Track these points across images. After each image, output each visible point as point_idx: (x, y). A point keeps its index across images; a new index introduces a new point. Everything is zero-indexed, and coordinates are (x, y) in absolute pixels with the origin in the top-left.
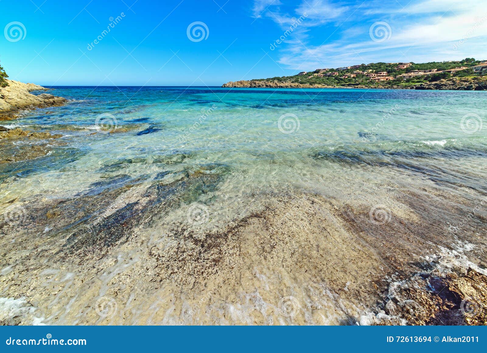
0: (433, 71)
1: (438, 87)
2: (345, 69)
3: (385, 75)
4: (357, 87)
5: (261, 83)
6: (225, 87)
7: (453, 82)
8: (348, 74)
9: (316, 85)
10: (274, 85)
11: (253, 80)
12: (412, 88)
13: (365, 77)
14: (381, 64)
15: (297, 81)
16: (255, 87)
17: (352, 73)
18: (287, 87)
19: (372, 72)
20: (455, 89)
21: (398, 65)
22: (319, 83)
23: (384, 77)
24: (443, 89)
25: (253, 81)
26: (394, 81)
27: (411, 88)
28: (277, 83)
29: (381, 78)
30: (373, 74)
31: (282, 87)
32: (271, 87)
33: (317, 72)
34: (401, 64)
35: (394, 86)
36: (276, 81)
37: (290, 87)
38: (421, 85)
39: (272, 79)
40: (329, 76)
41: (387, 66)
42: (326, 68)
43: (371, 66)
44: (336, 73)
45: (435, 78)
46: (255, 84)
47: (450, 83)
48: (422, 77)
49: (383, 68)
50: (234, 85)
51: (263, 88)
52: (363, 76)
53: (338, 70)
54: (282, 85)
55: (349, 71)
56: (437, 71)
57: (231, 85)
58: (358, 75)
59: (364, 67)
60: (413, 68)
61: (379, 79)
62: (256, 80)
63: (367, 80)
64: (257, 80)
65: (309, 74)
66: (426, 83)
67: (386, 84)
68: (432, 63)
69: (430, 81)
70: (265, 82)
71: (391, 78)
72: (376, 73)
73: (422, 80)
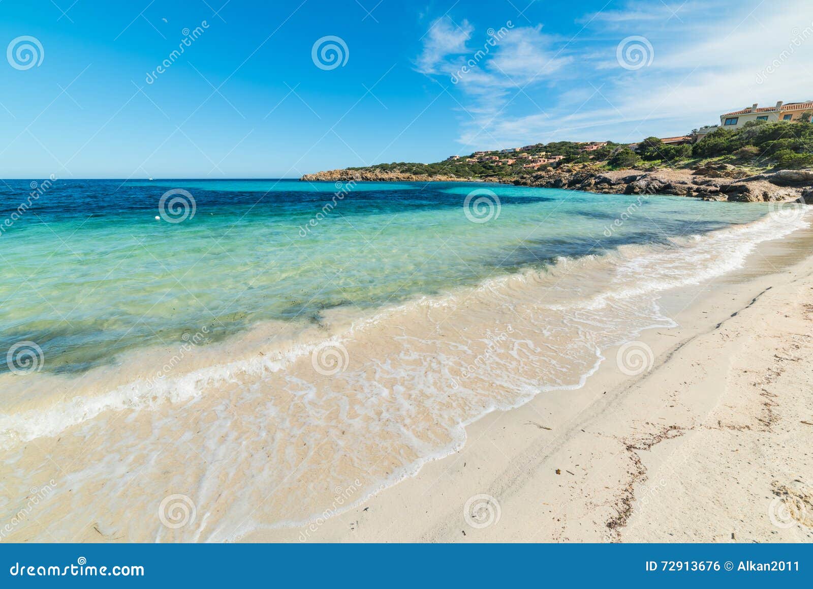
5: (354, 173)
6: (305, 180)
10: (373, 177)
11: (344, 169)
25: (346, 171)
28: (378, 173)
32: (367, 180)
36: (376, 171)
39: (370, 168)
46: (348, 174)
50: (318, 178)
54: (385, 176)
57: (314, 178)
64: (349, 170)
70: (360, 173)
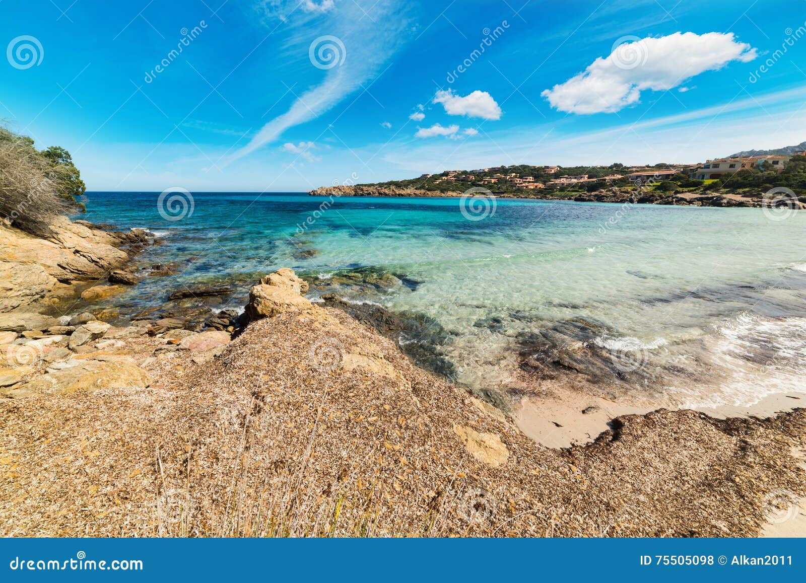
0: (584, 178)
1: (600, 199)
2: (482, 171)
3: (531, 180)
4: (504, 197)
5: (371, 189)
6: (314, 195)
7: (613, 193)
8: (488, 179)
9: (450, 193)
10: (391, 192)
11: (358, 185)
12: (570, 199)
13: (508, 184)
14: (524, 167)
15: (422, 187)
16: (362, 195)
17: (492, 177)
18: (409, 195)
19: (516, 177)
20: (617, 202)
21: (544, 169)
22: (453, 191)
23: (530, 184)
24: (605, 202)
25: (359, 187)
26: (545, 189)
27: (568, 199)
28: (394, 189)
29: (531, 185)
30: (518, 179)
31: (402, 195)
32: (386, 195)
33: (446, 174)
34: (548, 167)
35: (548, 196)
36: (393, 187)
37: (414, 196)
38: (580, 196)
39: (386, 184)
40: (462, 180)
41: (532, 170)
42: (457, 169)
43: (514, 169)
44: (471, 177)
45: (591, 188)
46: (362, 190)
47: (610, 193)
48: (577, 184)
49: (527, 172)
50: (329, 192)
51: (374, 197)
52: (506, 181)
53: (472, 173)
54: (402, 192)
55: (487, 174)
56: (589, 178)
57: (324, 192)
58: (499, 179)
59: (504, 170)
60: (561, 172)
61: (527, 187)
62: (362, 185)
63: (512, 186)
64: (365, 185)
65: (435, 177)
66: (585, 194)
67: (538, 193)
68: (580, 168)
69: (588, 191)
70: (376, 189)
71: (541, 185)
72: (521, 177)
73: (577, 189)
